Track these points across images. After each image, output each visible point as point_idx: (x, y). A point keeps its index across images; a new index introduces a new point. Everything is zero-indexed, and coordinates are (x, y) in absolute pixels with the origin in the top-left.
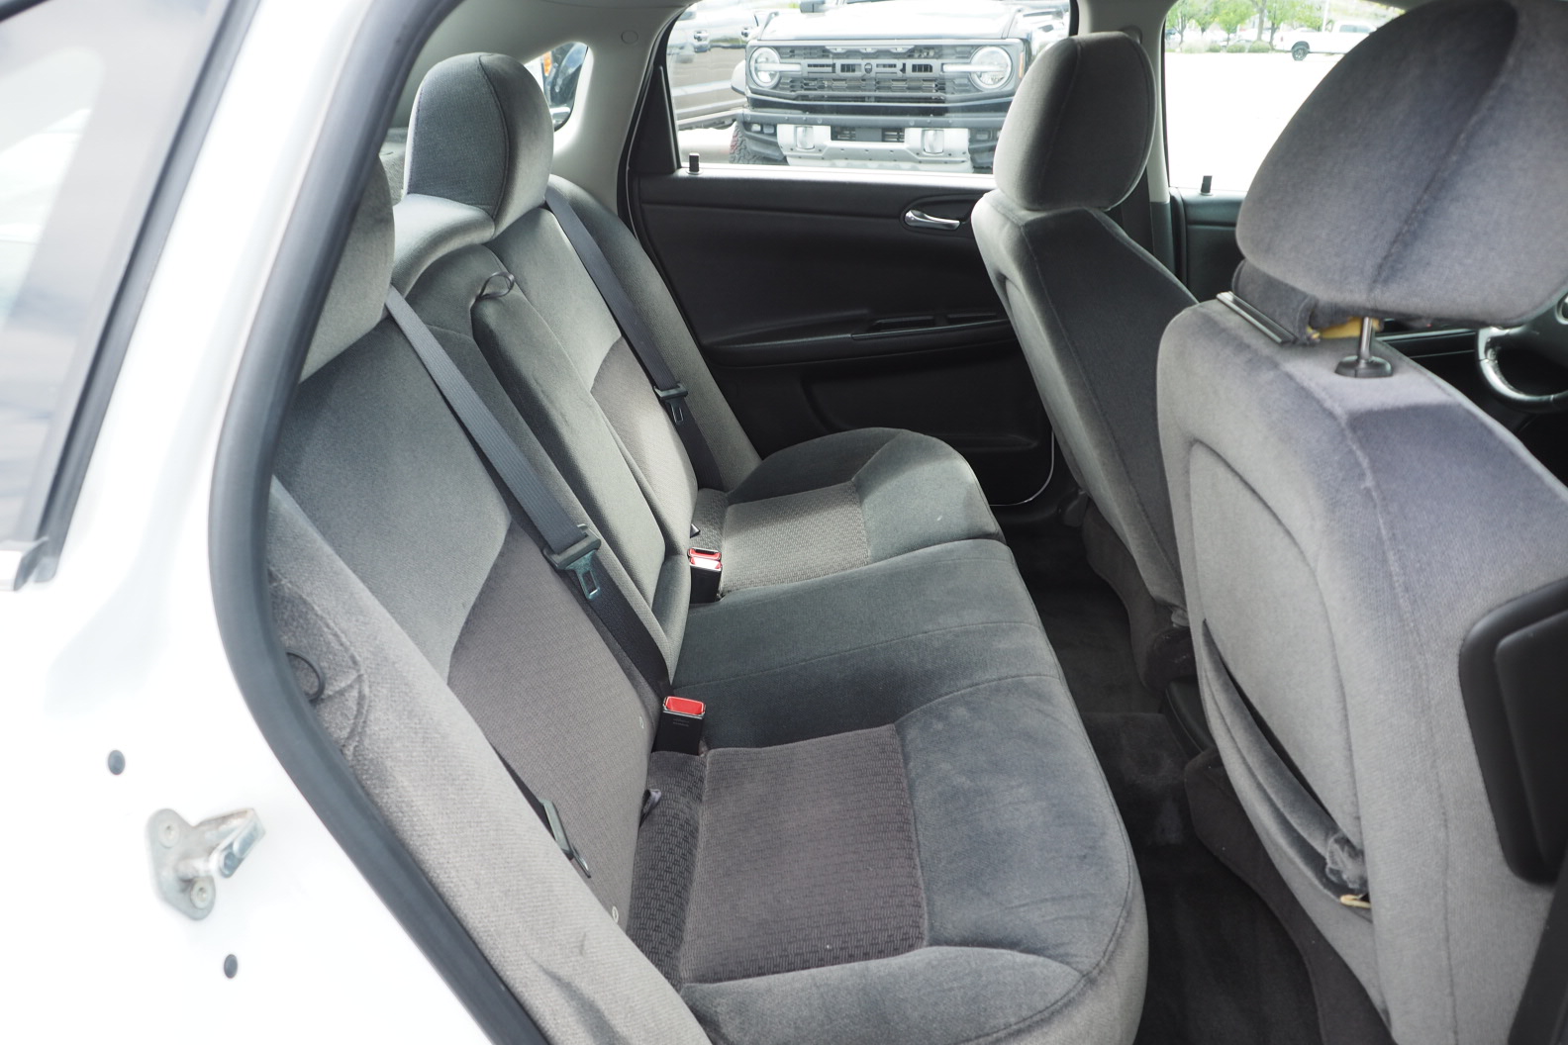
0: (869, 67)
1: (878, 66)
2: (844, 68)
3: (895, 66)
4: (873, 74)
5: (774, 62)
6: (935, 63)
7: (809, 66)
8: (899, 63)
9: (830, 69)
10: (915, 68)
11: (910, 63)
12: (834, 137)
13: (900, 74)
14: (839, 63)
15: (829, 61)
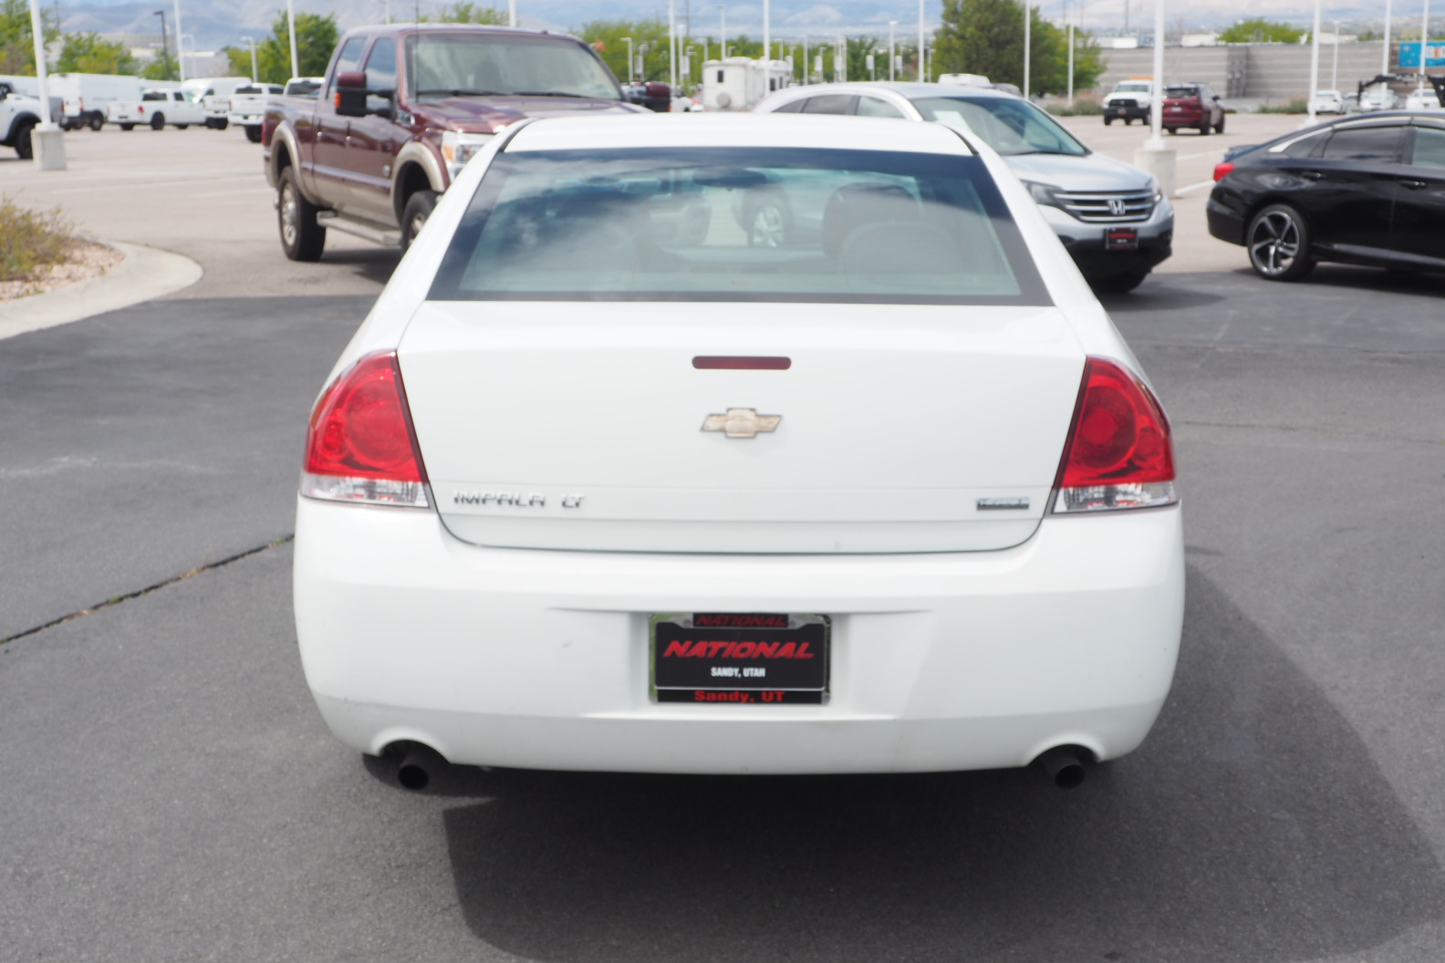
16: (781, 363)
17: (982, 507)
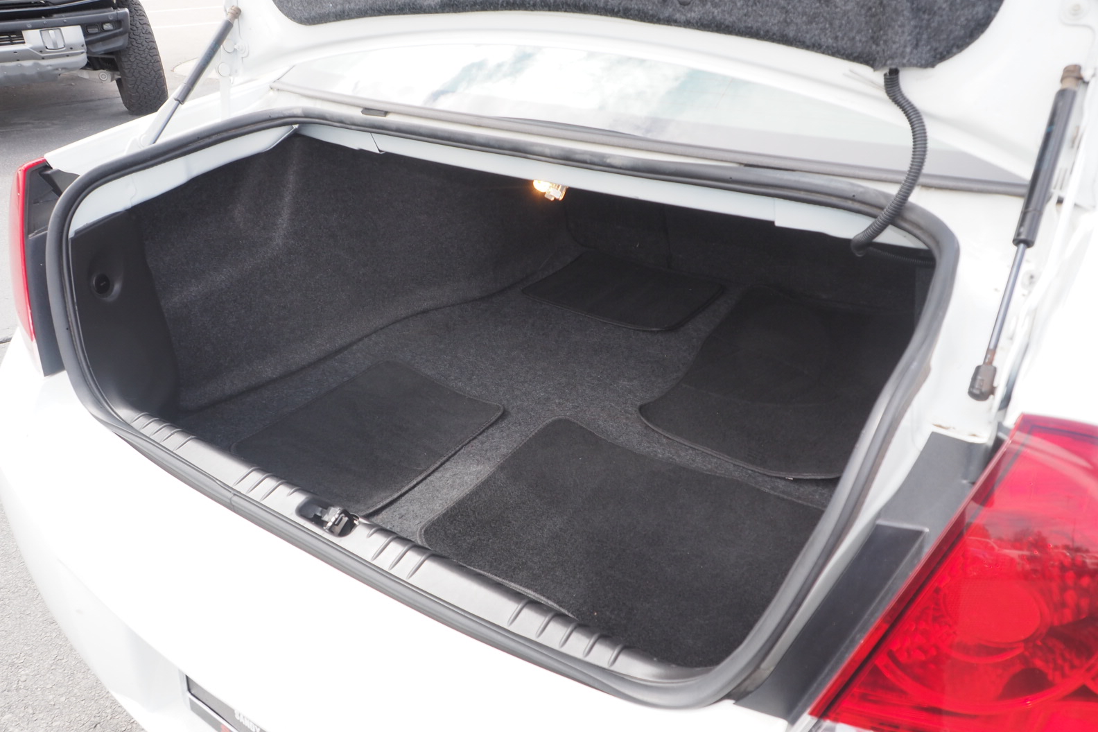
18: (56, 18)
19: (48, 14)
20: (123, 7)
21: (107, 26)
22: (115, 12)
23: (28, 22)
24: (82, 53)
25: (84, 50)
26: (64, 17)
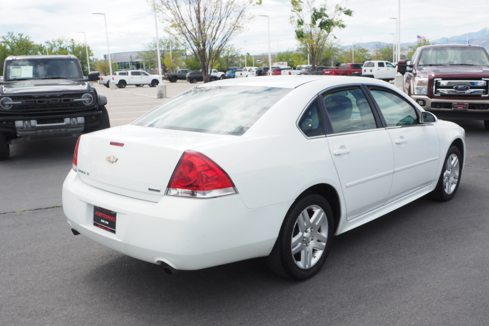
0: (48, 101)
1: (51, 100)
2: (39, 102)
3: (57, 100)
4: (50, 103)
5: (10, 101)
6: (71, 99)
7: (26, 102)
8: (59, 99)
9: (34, 102)
10: (64, 100)
11: (62, 99)
12: (38, 123)
13: (59, 102)
14: (37, 100)
15: (34, 100)
16: (122, 145)
17: (150, 189)
18: (76, 114)
19: (74, 113)
20: (100, 111)
21: (93, 117)
22: (97, 112)
23: (67, 115)
24: (83, 126)
25: (83, 125)
26: (79, 114)
